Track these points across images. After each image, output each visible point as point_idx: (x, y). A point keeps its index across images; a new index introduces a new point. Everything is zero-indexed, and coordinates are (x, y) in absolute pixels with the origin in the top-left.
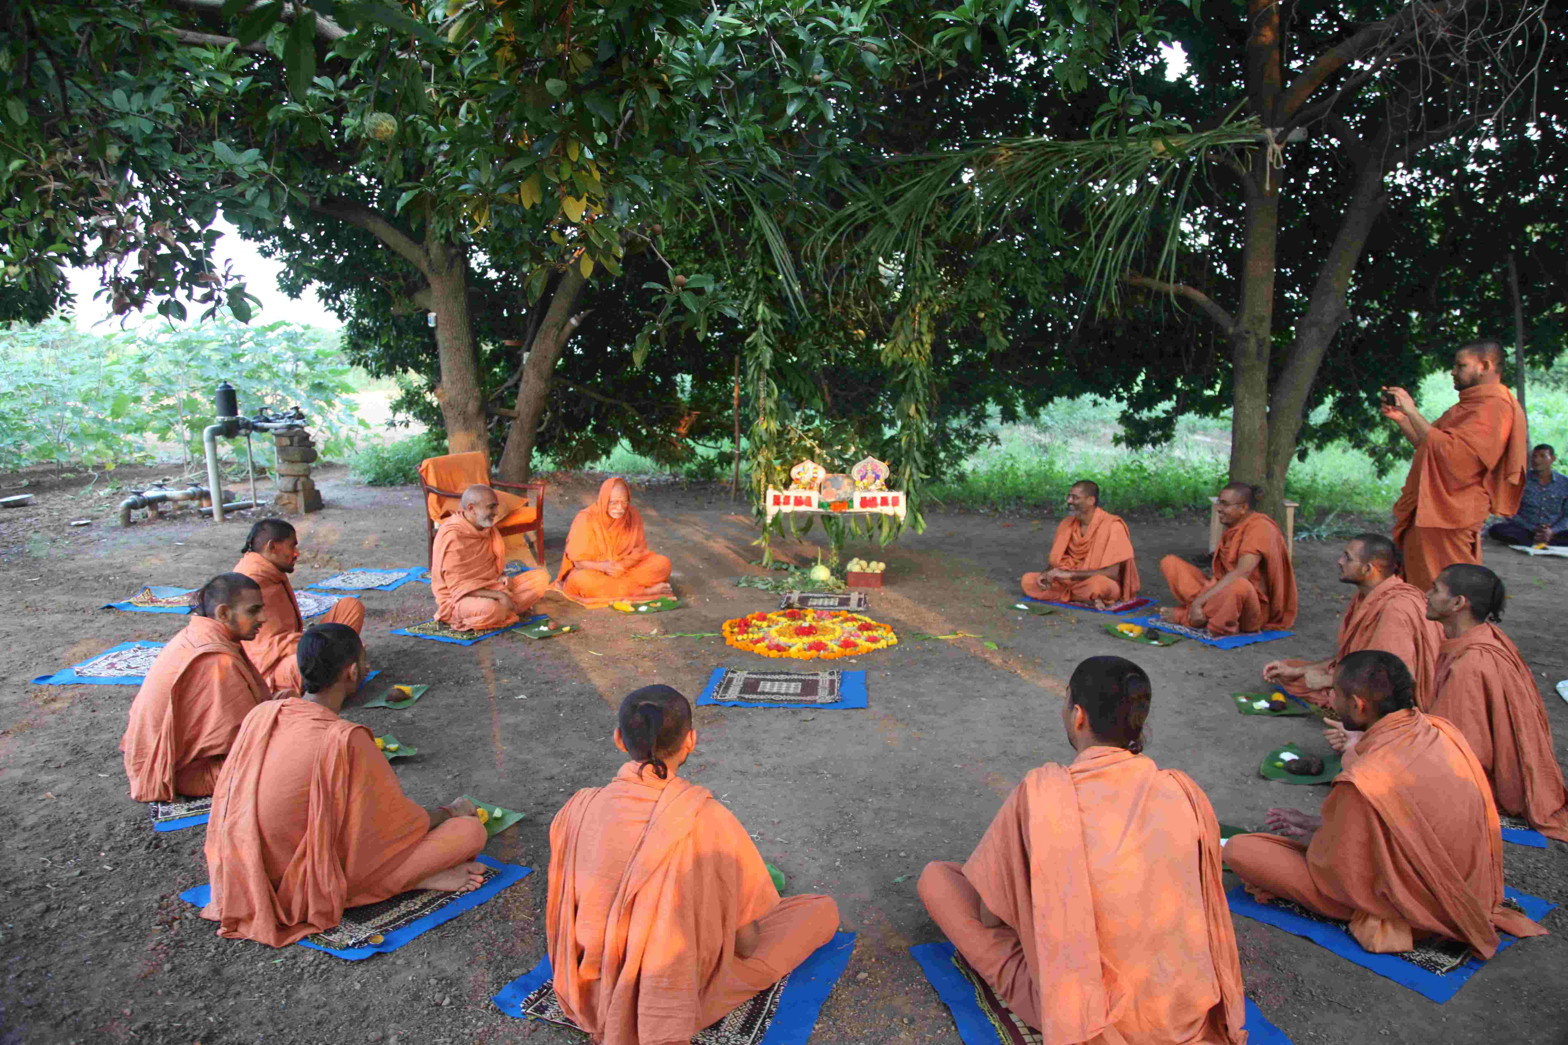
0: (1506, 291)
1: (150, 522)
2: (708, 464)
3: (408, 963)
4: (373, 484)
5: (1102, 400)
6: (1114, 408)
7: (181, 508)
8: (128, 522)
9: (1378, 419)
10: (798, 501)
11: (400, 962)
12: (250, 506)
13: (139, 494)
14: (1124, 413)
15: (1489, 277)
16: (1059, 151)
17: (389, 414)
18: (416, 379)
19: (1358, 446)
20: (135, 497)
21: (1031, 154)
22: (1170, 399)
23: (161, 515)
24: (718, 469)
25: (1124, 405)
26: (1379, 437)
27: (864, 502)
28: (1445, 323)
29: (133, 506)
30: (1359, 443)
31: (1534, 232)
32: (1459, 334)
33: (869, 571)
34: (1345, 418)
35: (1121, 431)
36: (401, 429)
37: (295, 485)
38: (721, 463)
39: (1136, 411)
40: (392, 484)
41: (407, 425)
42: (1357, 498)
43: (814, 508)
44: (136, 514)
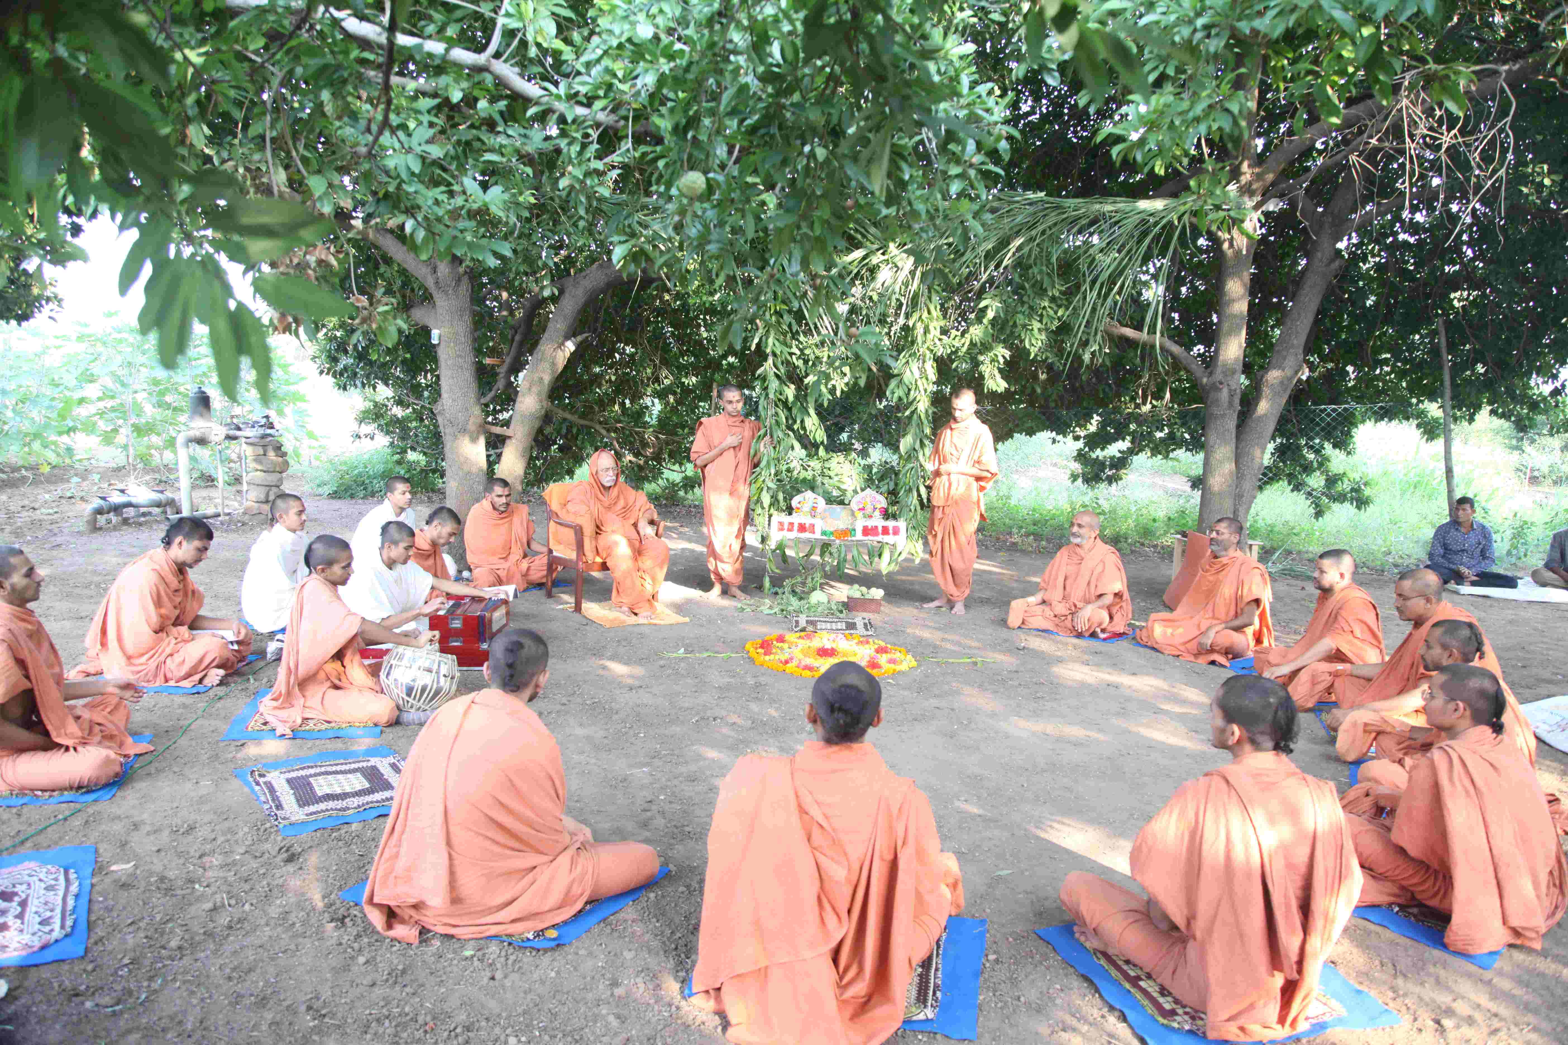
0: (1435, 351)
1: (115, 528)
2: (673, 486)
3: (590, 954)
4: (335, 495)
5: (1060, 437)
6: (1070, 445)
7: (144, 515)
8: (95, 528)
9: (1315, 465)
10: (802, 528)
11: (582, 952)
12: (218, 515)
13: (104, 499)
14: (1080, 450)
15: (1417, 337)
16: (1057, 208)
17: (355, 426)
18: (384, 392)
19: (1297, 488)
20: (102, 502)
21: (1031, 209)
22: (1124, 439)
23: (126, 522)
24: (681, 493)
25: (1080, 444)
26: (1316, 481)
27: (866, 531)
28: (1378, 378)
29: (99, 511)
30: (1298, 487)
31: (1458, 299)
32: (1389, 389)
33: (868, 597)
34: (1284, 462)
35: (1077, 467)
36: (366, 441)
37: (267, 495)
38: (685, 487)
39: (1092, 449)
40: (352, 497)
41: (372, 438)
42: (1296, 539)
43: (818, 535)
44: (102, 520)
